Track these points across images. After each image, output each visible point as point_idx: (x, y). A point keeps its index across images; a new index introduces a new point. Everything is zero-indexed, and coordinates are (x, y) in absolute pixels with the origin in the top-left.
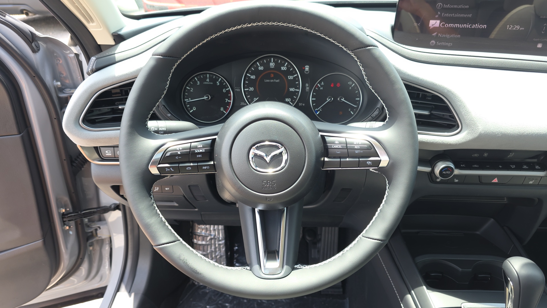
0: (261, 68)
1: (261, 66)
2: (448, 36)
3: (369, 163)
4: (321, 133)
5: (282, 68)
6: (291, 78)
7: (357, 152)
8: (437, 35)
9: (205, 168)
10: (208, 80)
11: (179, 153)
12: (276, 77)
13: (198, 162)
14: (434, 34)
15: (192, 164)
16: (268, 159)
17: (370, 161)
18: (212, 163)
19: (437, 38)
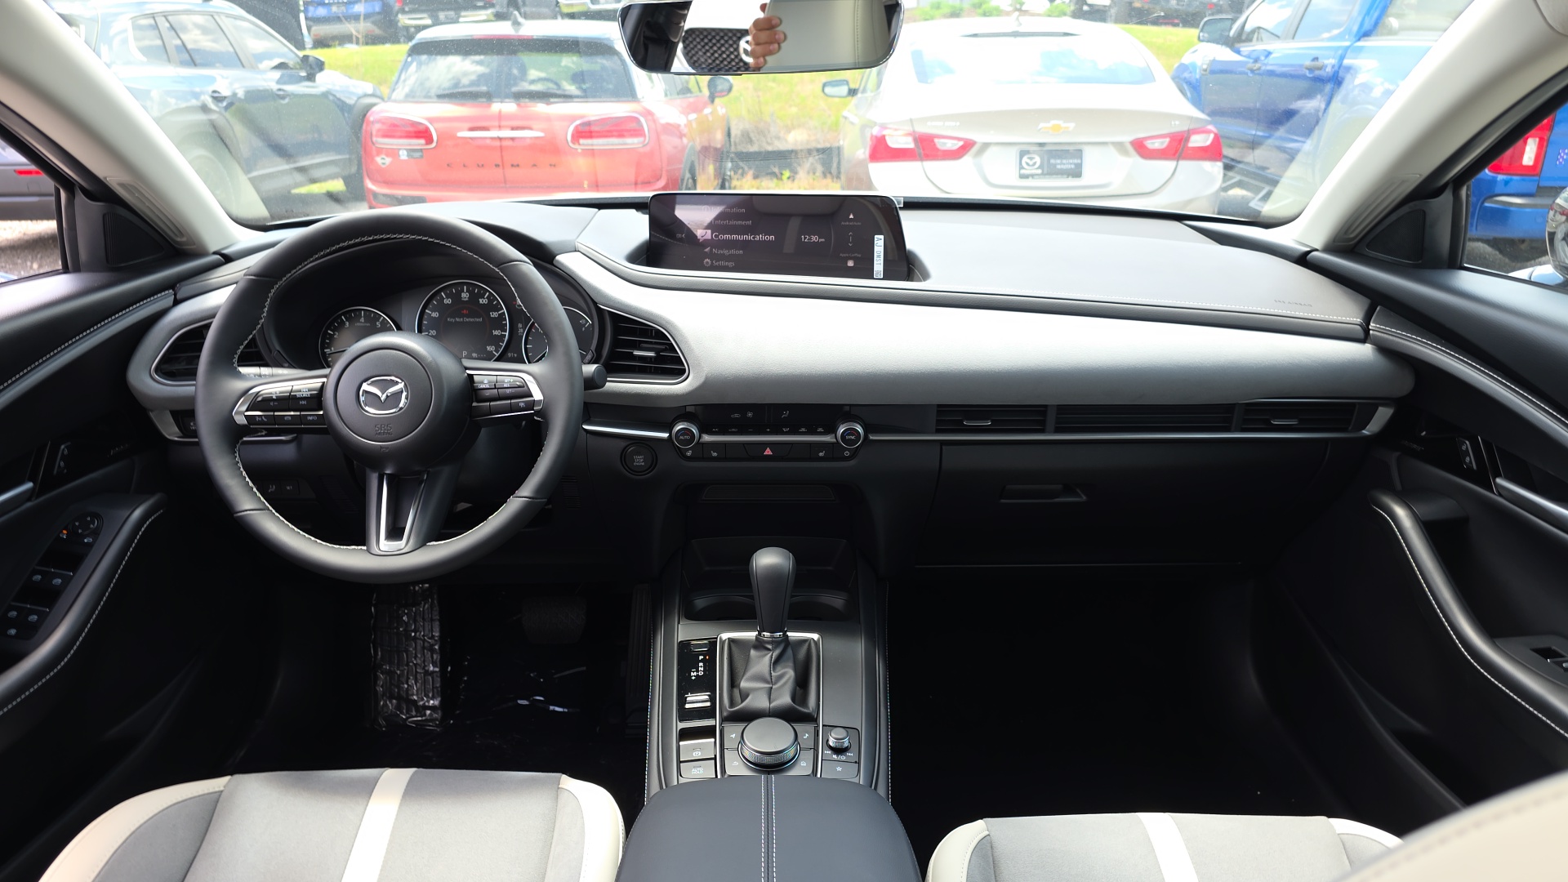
0: (448, 301)
1: (447, 298)
2: (726, 252)
3: (522, 405)
4: (468, 372)
5: (481, 300)
6: (494, 315)
7: (508, 391)
8: (711, 250)
9: (311, 418)
10: (362, 320)
11: (274, 397)
12: (472, 314)
13: (300, 411)
14: (707, 250)
15: (292, 413)
16: (383, 398)
17: (523, 402)
18: (321, 413)
19: (712, 256)
